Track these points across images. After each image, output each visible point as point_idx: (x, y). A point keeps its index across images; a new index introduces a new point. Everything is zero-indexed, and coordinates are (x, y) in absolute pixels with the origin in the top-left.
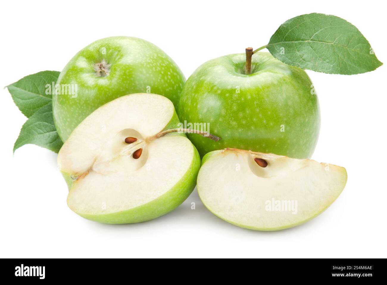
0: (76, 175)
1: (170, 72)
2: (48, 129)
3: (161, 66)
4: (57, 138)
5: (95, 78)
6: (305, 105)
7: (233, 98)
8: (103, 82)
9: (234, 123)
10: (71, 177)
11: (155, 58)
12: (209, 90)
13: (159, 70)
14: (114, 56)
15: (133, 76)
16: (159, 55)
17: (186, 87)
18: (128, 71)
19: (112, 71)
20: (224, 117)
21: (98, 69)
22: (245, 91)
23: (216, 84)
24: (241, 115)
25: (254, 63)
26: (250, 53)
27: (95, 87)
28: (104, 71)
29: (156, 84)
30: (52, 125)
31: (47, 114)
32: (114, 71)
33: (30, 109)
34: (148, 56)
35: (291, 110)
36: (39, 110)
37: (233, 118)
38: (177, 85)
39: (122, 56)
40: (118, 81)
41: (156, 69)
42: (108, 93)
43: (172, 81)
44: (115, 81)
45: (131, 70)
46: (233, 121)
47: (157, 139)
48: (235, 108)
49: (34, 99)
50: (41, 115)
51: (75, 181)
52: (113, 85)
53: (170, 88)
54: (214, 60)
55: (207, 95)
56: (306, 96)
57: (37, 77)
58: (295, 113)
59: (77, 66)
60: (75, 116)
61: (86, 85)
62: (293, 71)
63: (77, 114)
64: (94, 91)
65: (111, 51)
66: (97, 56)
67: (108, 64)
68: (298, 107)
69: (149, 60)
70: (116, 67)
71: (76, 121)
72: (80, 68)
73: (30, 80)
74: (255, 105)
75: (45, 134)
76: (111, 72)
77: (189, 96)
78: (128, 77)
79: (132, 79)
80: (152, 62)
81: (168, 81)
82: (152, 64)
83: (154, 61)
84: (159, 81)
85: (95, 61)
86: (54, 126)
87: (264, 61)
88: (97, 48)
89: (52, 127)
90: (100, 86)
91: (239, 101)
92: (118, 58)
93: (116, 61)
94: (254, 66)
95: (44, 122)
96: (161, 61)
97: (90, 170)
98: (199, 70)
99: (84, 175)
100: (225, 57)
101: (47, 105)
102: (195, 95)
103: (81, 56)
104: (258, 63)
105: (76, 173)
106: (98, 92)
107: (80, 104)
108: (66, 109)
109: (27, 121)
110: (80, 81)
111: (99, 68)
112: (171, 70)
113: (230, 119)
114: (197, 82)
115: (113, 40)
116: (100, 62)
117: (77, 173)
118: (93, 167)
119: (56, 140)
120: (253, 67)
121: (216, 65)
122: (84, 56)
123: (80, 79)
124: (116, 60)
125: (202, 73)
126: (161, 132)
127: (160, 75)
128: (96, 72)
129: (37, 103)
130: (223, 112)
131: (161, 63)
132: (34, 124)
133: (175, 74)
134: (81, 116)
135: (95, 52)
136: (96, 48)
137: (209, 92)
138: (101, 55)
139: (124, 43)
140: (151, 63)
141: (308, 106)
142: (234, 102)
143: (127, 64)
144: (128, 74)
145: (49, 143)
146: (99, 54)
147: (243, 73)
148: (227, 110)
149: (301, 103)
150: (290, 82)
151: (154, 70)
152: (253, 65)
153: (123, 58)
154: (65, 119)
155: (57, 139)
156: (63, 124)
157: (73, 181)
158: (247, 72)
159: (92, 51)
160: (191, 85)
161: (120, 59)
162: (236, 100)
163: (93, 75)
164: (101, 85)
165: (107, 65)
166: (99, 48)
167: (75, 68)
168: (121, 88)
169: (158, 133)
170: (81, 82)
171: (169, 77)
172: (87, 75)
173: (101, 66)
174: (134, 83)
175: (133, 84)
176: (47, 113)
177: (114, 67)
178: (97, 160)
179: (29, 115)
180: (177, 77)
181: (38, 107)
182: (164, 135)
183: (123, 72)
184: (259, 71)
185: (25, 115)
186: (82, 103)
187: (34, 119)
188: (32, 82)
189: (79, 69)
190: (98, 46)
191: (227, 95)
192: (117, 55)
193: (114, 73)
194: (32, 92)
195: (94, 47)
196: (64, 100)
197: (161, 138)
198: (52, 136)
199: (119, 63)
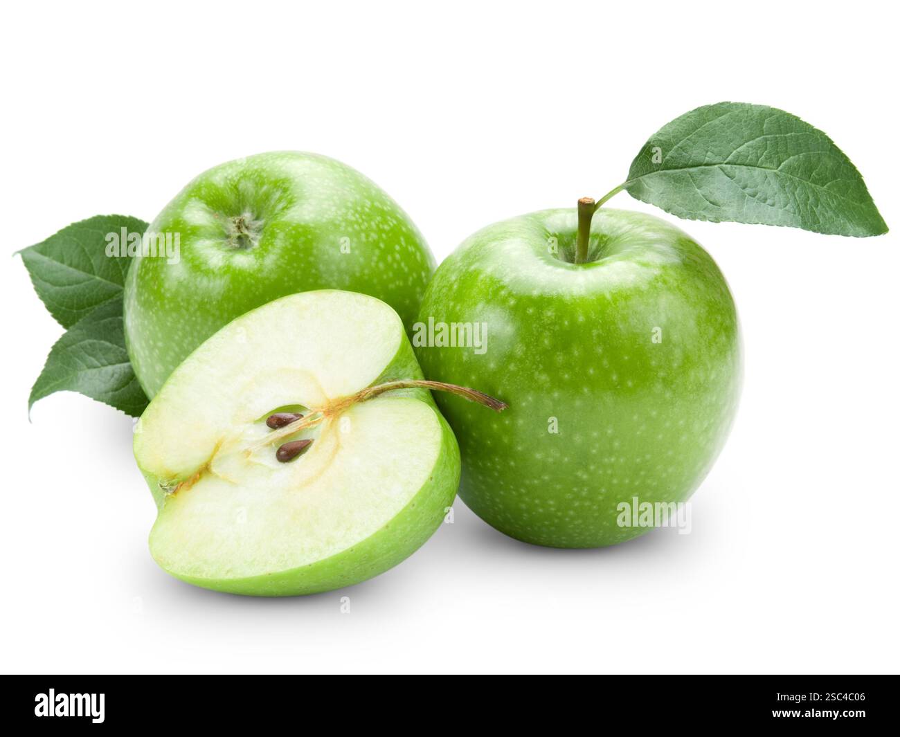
0: (174, 481)
1: (401, 246)
2: (111, 356)
3: (380, 231)
4: (131, 379)
5: (226, 251)
6: (709, 343)
7: (541, 320)
8: (243, 261)
9: (543, 378)
10: (161, 486)
11: (367, 210)
12: (489, 297)
13: (374, 241)
14: (273, 202)
15: (315, 251)
16: (377, 204)
17: (435, 285)
18: (303, 239)
19: (265, 236)
20: (521, 361)
21: (233, 230)
22: (572, 304)
23: (505, 284)
24: (560, 358)
25: (597, 236)
26: (586, 210)
27: (225, 273)
28: (247, 236)
29: (366, 271)
30: (121, 349)
31: (111, 323)
32: (269, 238)
33: (71, 307)
34: (349, 205)
35: (678, 353)
36: (93, 311)
37: (541, 366)
38: (415, 275)
39: (291, 202)
40: (279, 263)
41: (367, 236)
42: (253, 288)
43: (403, 265)
44: (270, 261)
45: (310, 237)
46: (540, 373)
47: (360, 404)
48: (546, 342)
49: (82, 285)
50: (96, 323)
51: (169, 494)
52: (266, 270)
53: (397, 283)
54: (503, 223)
55: (484, 308)
56: (713, 320)
57: (91, 231)
58: (686, 361)
59: (185, 221)
60: (177, 338)
61: (203, 268)
62: (687, 260)
63: (180, 333)
64: (223, 282)
65: (265, 188)
66: (231, 198)
67: (257, 218)
68: (694, 346)
69: (353, 215)
70: (275, 229)
71: (177, 349)
72: (192, 226)
73: (75, 239)
74: (595, 338)
75: (104, 369)
76: (263, 239)
77: (440, 308)
78: (302, 255)
79: (312, 259)
80: (360, 221)
81: (395, 266)
82: (360, 225)
83: (364, 217)
84: (373, 264)
85: (227, 210)
86: (124, 350)
87: (619, 232)
88: (234, 181)
89: (121, 352)
90: (237, 272)
91: (557, 328)
92: (281, 206)
93: (276, 214)
94: (596, 243)
95: (101, 339)
96: (379, 218)
97: (204, 470)
98: (468, 247)
99: (191, 482)
100: (530, 218)
101: (110, 301)
102: (454, 307)
103: (195, 196)
104: (605, 236)
105: (174, 477)
106: (231, 286)
107: (187, 310)
108: (155, 319)
109: (64, 336)
110: (190, 256)
111: (236, 229)
112: (402, 239)
113: (535, 367)
114: (462, 274)
115: (271, 161)
116: (239, 214)
117: (175, 475)
118: (212, 464)
119: (127, 383)
120: (593, 244)
121: (506, 238)
122: (201, 198)
123: (191, 253)
124: (276, 212)
125: (474, 253)
126: (370, 387)
127: (377, 252)
128: (228, 237)
129: (87, 296)
130: (519, 350)
131: (379, 222)
132: (78, 344)
133: (412, 249)
134: (190, 338)
135: (229, 191)
136: (230, 180)
137: (488, 302)
138: (241, 197)
139: (296, 170)
140: (357, 222)
141: (716, 343)
142: (545, 329)
143: (302, 223)
144: (302, 247)
145: (112, 391)
146: (236, 195)
147: (570, 258)
148: (527, 346)
149: (702, 337)
150: (678, 286)
151: (364, 240)
152: (593, 240)
153: (293, 209)
154: (151, 342)
155: (131, 382)
156: (147, 352)
157: (166, 494)
158: (579, 257)
159: (222, 186)
160: (448, 282)
161: (285, 210)
162: (550, 324)
163: (222, 243)
164: (238, 268)
165: (255, 222)
166: (237, 180)
167: (181, 226)
168: (286, 279)
169: (363, 388)
170: (192, 259)
171: (398, 256)
172: (208, 243)
173: (239, 223)
174: (316, 269)
175: (314, 271)
176: (110, 319)
177: (271, 229)
178: (220, 449)
179: (69, 322)
180: (415, 257)
181: (90, 305)
182: (376, 394)
183: (292, 241)
184: (607, 256)
185: (60, 322)
186: (192, 309)
187: (78, 332)
188: (78, 245)
189: (189, 227)
190: (236, 176)
191: (531, 311)
192: (280, 200)
193: (269, 244)
194: (77, 267)
195: (226, 178)
196: (152, 298)
197: (369, 401)
198: (120, 375)
199: (283, 220)
